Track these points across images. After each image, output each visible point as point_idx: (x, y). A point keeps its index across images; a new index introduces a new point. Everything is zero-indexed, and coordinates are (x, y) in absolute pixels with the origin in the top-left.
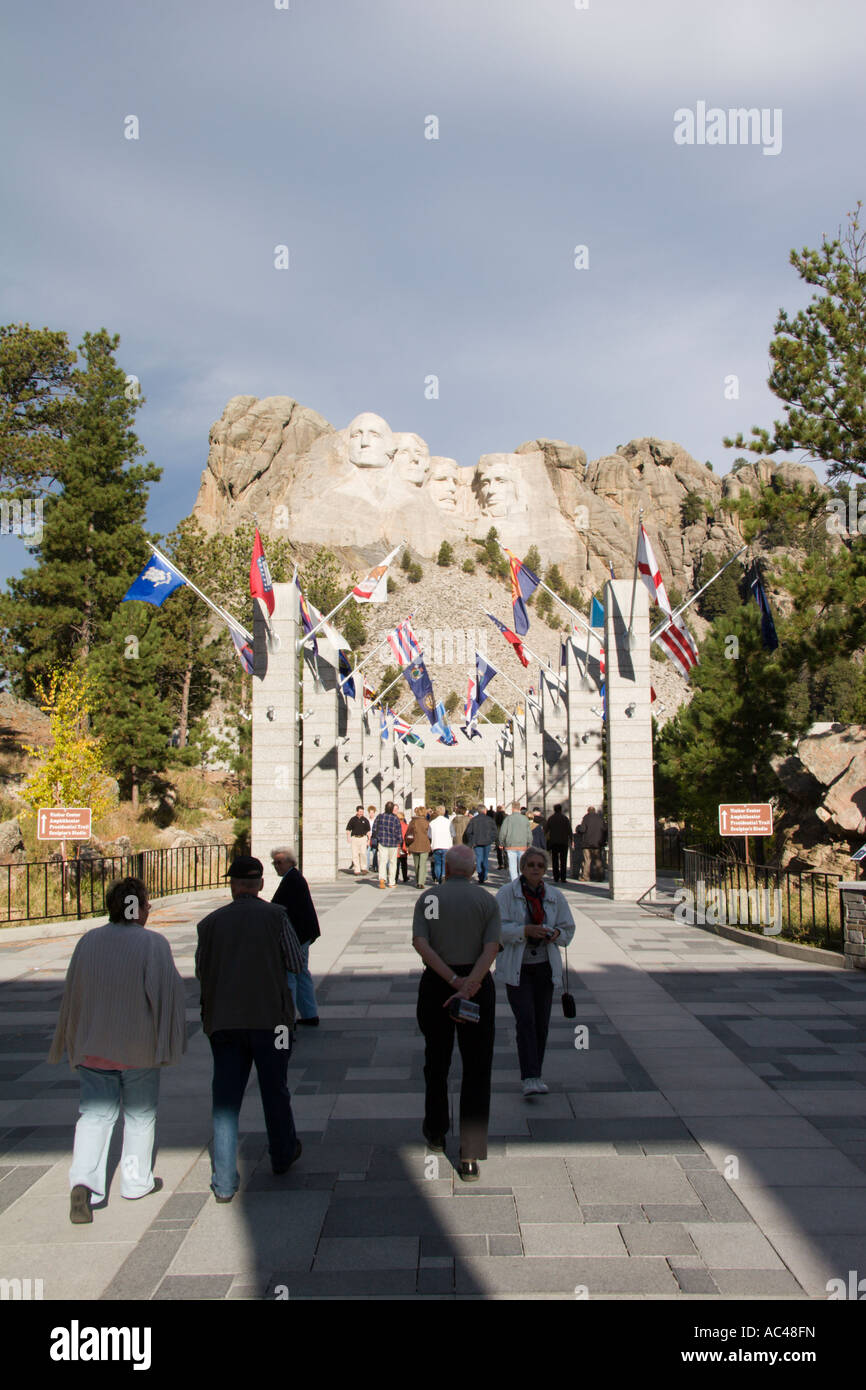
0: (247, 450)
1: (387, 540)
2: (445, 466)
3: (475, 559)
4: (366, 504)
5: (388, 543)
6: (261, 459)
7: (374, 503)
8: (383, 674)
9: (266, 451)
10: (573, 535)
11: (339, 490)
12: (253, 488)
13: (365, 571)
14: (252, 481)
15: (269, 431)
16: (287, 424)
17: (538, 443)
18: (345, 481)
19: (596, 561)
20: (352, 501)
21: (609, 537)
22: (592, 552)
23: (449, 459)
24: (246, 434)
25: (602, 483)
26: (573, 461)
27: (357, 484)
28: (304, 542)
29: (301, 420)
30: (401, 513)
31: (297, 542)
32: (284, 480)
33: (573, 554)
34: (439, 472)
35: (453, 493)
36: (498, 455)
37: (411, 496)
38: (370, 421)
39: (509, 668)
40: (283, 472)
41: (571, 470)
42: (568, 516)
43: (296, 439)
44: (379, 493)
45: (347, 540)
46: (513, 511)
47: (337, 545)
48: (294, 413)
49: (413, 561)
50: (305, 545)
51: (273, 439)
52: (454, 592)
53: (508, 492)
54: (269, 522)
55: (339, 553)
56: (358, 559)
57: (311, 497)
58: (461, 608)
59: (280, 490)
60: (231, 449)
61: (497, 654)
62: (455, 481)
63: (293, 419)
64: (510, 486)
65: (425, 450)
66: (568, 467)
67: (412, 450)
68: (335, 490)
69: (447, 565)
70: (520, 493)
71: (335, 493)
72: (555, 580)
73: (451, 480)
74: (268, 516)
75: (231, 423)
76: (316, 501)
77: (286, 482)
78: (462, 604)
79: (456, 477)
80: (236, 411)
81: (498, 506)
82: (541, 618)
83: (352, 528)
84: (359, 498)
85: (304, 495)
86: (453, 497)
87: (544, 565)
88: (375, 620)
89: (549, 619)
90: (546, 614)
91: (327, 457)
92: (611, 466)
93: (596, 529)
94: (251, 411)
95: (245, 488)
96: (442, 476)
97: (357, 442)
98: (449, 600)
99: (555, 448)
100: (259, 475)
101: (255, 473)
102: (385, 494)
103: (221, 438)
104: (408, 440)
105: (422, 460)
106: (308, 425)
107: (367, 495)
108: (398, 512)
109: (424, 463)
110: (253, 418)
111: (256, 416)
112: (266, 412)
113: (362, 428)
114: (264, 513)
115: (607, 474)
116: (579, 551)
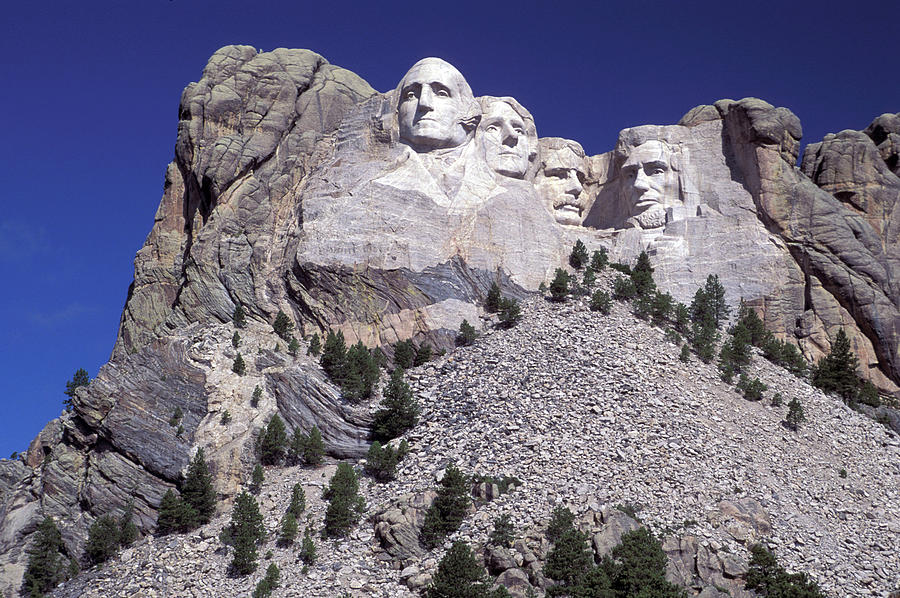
0: (239, 129)
1: (461, 260)
2: (565, 152)
3: (611, 291)
4: (425, 202)
5: (464, 265)
6: (259, 142)
7: (440, 200)
8: (441, 475)
9: (266, 128)
10: (783, 254)
11: (382, 181)
12: (242, 186)
13: (423, 310)
14: (242, 174)
15: (274, 97)
16: (307, 87)
17: (718, 108)
18: (393, 168)
19: (822, 295)
20: (404, 198)
21: (844, 254)
22: (814, 279)
23: (571, 141)
24: (236, 102)
25: (829, 174)
26: (779, 130)
27: (414, 172)
28: (322, 264)
29: (329, 84)
30: (486, 216)
31: (311, 264)
32: (296, 172)
33: (782, 283)
34: (553, 163)
35: (576, 193)
36: (650, 127)
37: (500, 190)
38: (434, 69)
39: (673, 461)
40: (293, 157)
41: (775, 146)
42: (771, 224)
43: (320, 112)
44: (448, 186)
45: (394, 258)
46: (677, 217)
47: (374, 267)
48: (318, 74)
49: (505, 294)
50: (324, 268)
51: (280, 110)
52: (575, 339)
53: (666, 187)
54: (268, 237)
55: (380, 280)
56: (411, 289)
57: (337, 195)
58: (586, 364)
59: (287, 185)
60: (211, 125)
61: (650, 439)
62: (580, 175)
63: (317, 81)
64: (671, 177)
65: (530, 124)
66: (771, 141)
67: (507, 123)
68: (377, 181)
69: (563, 300)
70: (688, 187)
71: (376, 186)
72: (751, 329)
73: (573, 174)
74: (266, 227)
75: (211, 86)
76: (345, 200)
77: (297, 175)
78: (587, 358)
79: (581, 169)
80: (221, 67)
81: (650, 210)
82: (729, 382)
83: (401, 240)
84: (417, 193)
85: (325, 192)
86: (577, 201)
87: (732, 299)
88: (435, 387)
89: (742, 384)
90: (736, 379)
91: (366, 135)
92: (844, 147)
93: (822, 243)
94: (244, 68)
95: (230, 183)
96: (558, 165)
97: (411, 105)
98: (564, 352)
99: (746, 110)
100: (255, 165)
101: (247, 160)
102: (460, 185)
103: (194, 107)
104: (502, 108)
105: (522, 139)
106: (341, 91)
107: (430, 188)
108: (480, 215)
109: (528, 144)
110: (248, 77)
111: (252, 74)
112: (270, 69)
113: (420, 80)
114: (260, 222)
115: (837, 160)
116: (792, 280)
